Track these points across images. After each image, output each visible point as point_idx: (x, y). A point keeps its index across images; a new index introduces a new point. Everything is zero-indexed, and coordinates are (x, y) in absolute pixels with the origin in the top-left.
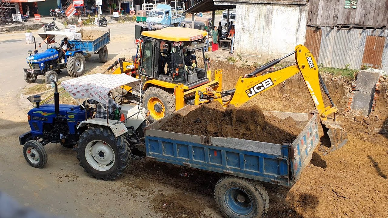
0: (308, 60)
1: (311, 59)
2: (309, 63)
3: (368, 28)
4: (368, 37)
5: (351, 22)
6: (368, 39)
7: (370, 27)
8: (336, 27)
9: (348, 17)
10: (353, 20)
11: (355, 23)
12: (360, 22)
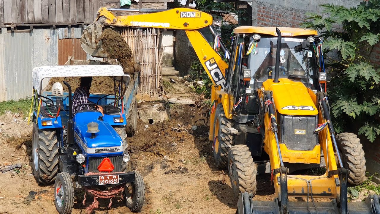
0: (192, 13)
1: (192, 16)
2: (188, 13)
3: (58, 27)
4: (60, 41)
5: (28, 19)
6: (61, 44)
7: (61, 24)
8: (6, 29)
9: (22, 10)
10: (31, 14)
11: (36, 19)
12: (43, 18)
